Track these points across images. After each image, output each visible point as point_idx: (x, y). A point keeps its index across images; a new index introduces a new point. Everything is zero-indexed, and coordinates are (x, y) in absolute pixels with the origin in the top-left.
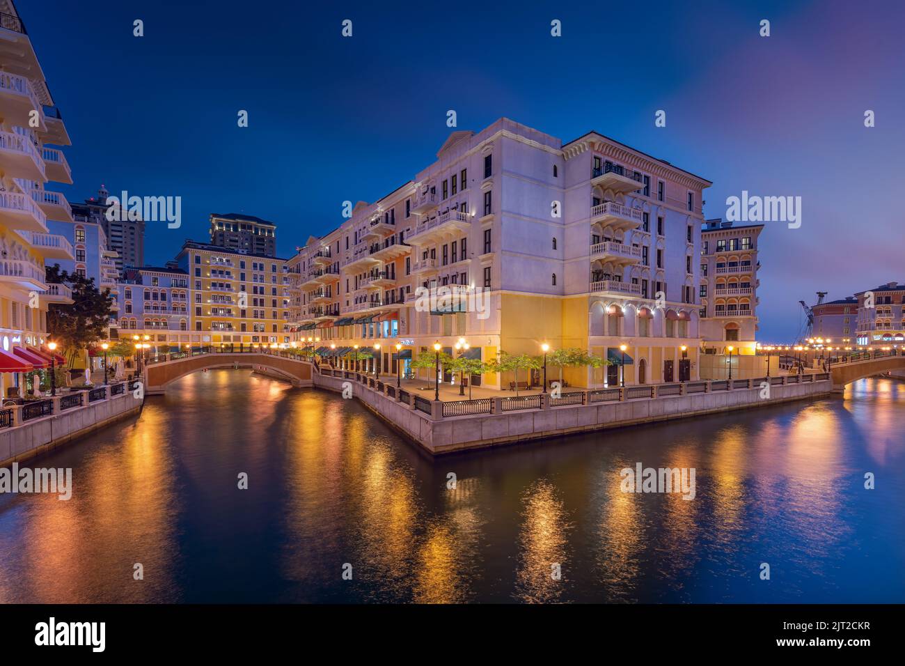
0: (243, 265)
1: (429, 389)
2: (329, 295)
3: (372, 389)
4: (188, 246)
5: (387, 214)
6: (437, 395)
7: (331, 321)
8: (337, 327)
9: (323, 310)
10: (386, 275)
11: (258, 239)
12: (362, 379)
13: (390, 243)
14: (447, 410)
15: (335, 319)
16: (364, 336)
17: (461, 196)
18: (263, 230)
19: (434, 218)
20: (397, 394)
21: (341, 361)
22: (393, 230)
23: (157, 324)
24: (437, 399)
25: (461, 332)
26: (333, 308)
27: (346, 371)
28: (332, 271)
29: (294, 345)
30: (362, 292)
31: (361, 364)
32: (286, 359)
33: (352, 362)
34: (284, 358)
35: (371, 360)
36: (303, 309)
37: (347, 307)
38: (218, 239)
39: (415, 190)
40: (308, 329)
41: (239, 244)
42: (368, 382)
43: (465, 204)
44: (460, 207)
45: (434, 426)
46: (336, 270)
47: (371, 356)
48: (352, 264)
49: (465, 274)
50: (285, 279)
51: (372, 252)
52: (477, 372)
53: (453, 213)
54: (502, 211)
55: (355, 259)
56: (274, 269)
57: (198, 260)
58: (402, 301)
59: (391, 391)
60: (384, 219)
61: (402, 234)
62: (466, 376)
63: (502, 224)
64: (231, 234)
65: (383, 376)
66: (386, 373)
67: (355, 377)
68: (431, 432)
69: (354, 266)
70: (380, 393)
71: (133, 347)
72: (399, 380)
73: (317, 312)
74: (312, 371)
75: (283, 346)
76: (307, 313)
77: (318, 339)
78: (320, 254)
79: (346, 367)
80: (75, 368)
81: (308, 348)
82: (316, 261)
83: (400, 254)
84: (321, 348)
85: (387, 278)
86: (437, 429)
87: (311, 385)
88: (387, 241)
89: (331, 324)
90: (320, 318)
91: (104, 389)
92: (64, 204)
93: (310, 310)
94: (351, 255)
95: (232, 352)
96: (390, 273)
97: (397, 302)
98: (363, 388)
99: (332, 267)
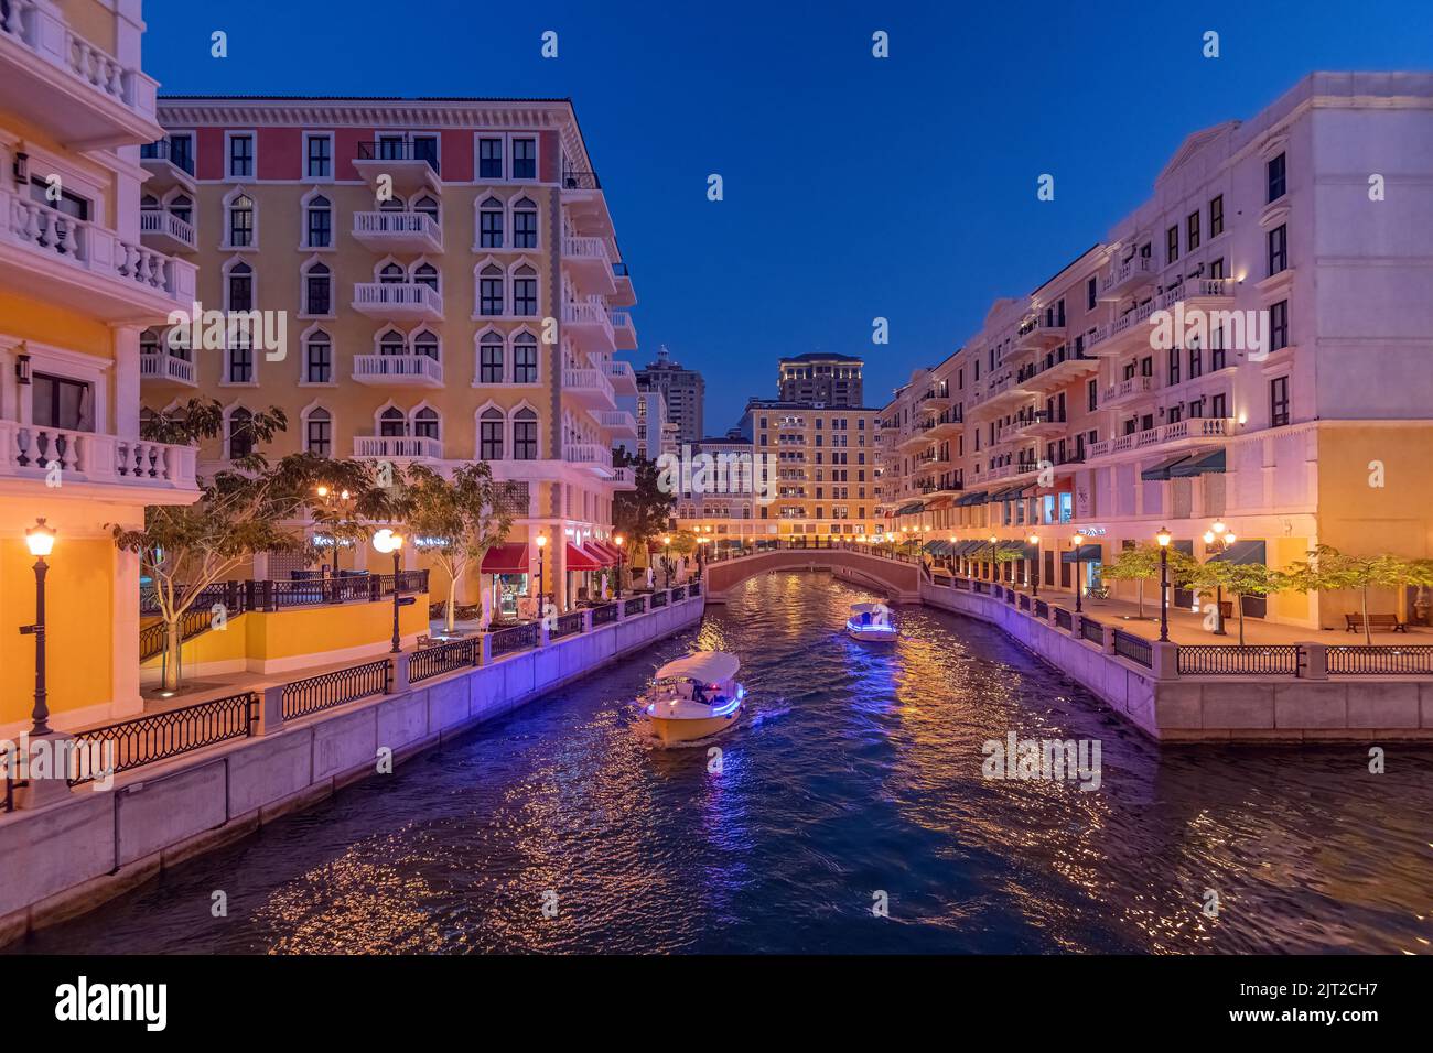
0: (819, 424)
1: (1141, 618)
2: (945, 457)
3: (1024, 612)
4: (752, 406)
5: (1050, 311)
6: (1164, 631)
7: (947, 499)
8: (958, 509)
9: (935, 482)
10: (1048, 415)
11: (838, 384)
12: (1005, 595)
13: (1055, 358)
14: (1186, 661)
15: (956, 495)
16: (1008, 521)
17: (1209, 249)
18: (846, 371)
19: (1149, 300)
20: (1076, 625)
21: (966, 563)
22: (1061, 336)
23: (718, 511)
24: (1164, 638)
25: (1213, 511)
26: (952, 478)
27: (976, 579)
28: (951, 418)
29: (890, 537)
30: (1003, 447)
31: (1002, 568)
32: (879, 558)
33: (986, 565)
34: (875, 557)
35: (1020, 563)
36: (904, 483)
37: (976, 475)
38: (788, 391)
39: (1106, 259)
40: (911, 513)
41: (814, 395)
42: (1018, 600)
43: (1220, 261)
44: (1207, 270)
45: (1158, 691)
46: (958, 416)
47: (1020, 556)
48: (985, 404)
49: (1223, 396)
50: (877, 438)
51: (1021, 379)
52: (1258, 589)
53: (1193, 285)
54: (1316, 260)
55: (991, 395)
56: (861, 425)
57: (764, 423)
58: (1080, 458)
59: (1062, 618)
60: (1045, 320)
61: (1079, 340)
62: (1234, 599)
63: (1315, 284)
64: (805, 383)
65: (1044, 590)
66: (1049, 587)
67: (992, 590)
68: (1153, 699)
69: (986, 406)
70: (1040, 620)
71: (693, 541)
72: (1079, 598)
73: (925, 485)
74: (919, 580)
75: (874, 540)
76: (910, 488)
77: (928, 528)
78: (930, 394)
79: (976, 574)
80: (635, 566)
81: (911, 543)
82: (925, 407)
83: (1076, 376)
84: (933, 542)
85: (1051, 420)
86: (1166, 695)
87: (918, 601)
88: (1050, 357)
89: (949, 504)
90: (930, 495)
91: (664, 594)
92: (630, 373)
93: (914, 483)
94: (984, 388)
95: (805, 548)
96: (1056, 411)
97: (1070, 461)
98: (1007, 610)
99: (951, 413)
